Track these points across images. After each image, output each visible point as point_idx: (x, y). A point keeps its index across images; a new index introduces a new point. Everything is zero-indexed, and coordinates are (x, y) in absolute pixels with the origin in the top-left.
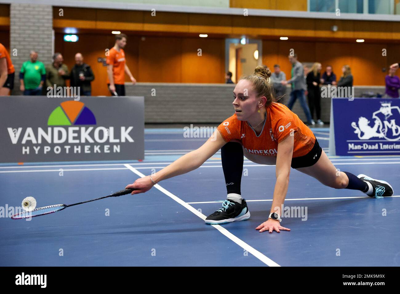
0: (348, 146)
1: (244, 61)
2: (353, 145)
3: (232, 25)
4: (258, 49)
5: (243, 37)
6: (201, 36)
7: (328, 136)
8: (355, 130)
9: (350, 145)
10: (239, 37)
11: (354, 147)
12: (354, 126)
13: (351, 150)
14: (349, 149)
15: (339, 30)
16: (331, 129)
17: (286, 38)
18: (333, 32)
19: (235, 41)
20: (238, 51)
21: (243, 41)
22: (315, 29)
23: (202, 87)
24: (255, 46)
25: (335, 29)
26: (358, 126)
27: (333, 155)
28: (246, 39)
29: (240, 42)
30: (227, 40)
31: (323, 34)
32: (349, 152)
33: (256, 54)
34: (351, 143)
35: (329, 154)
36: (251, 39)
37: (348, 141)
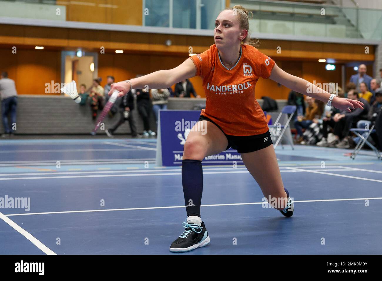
0: (174, 157)
1: (80, 73)
2: (179, 155)
3: (68, 38)
4: (94, 62)
5: (79, 50)
6: (37, 48)
7: (155, 147)
8: (181, 141)
9: (176, 156)
10: (75, 49)
11: (180, 157)
12: (181, 137)
13: (177, 161)
14: (176, 160)
15: (173, 44)
16: (159, 140)
17: (122, 52)
18: (167, 46)
19: (71, 54)
20: (74, 63)
21: (79, 54)
22: (150, 43)
23: (37, 99)
24: (91, 58)
25: (169, 43)
26: (184, 137)
27: (160, 166)
28: (82, 51)
29: (76, 55)
30: (63, 53)
31: (158, 48)
32: (175, 163)
33: (92, 67)
34: (177, 154)
35: (156, 165)
36: (87, 52)
37: (174, 152)
